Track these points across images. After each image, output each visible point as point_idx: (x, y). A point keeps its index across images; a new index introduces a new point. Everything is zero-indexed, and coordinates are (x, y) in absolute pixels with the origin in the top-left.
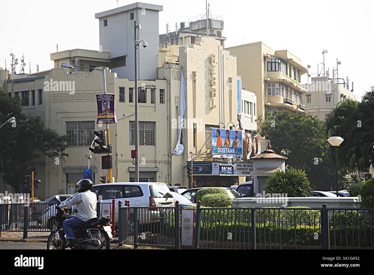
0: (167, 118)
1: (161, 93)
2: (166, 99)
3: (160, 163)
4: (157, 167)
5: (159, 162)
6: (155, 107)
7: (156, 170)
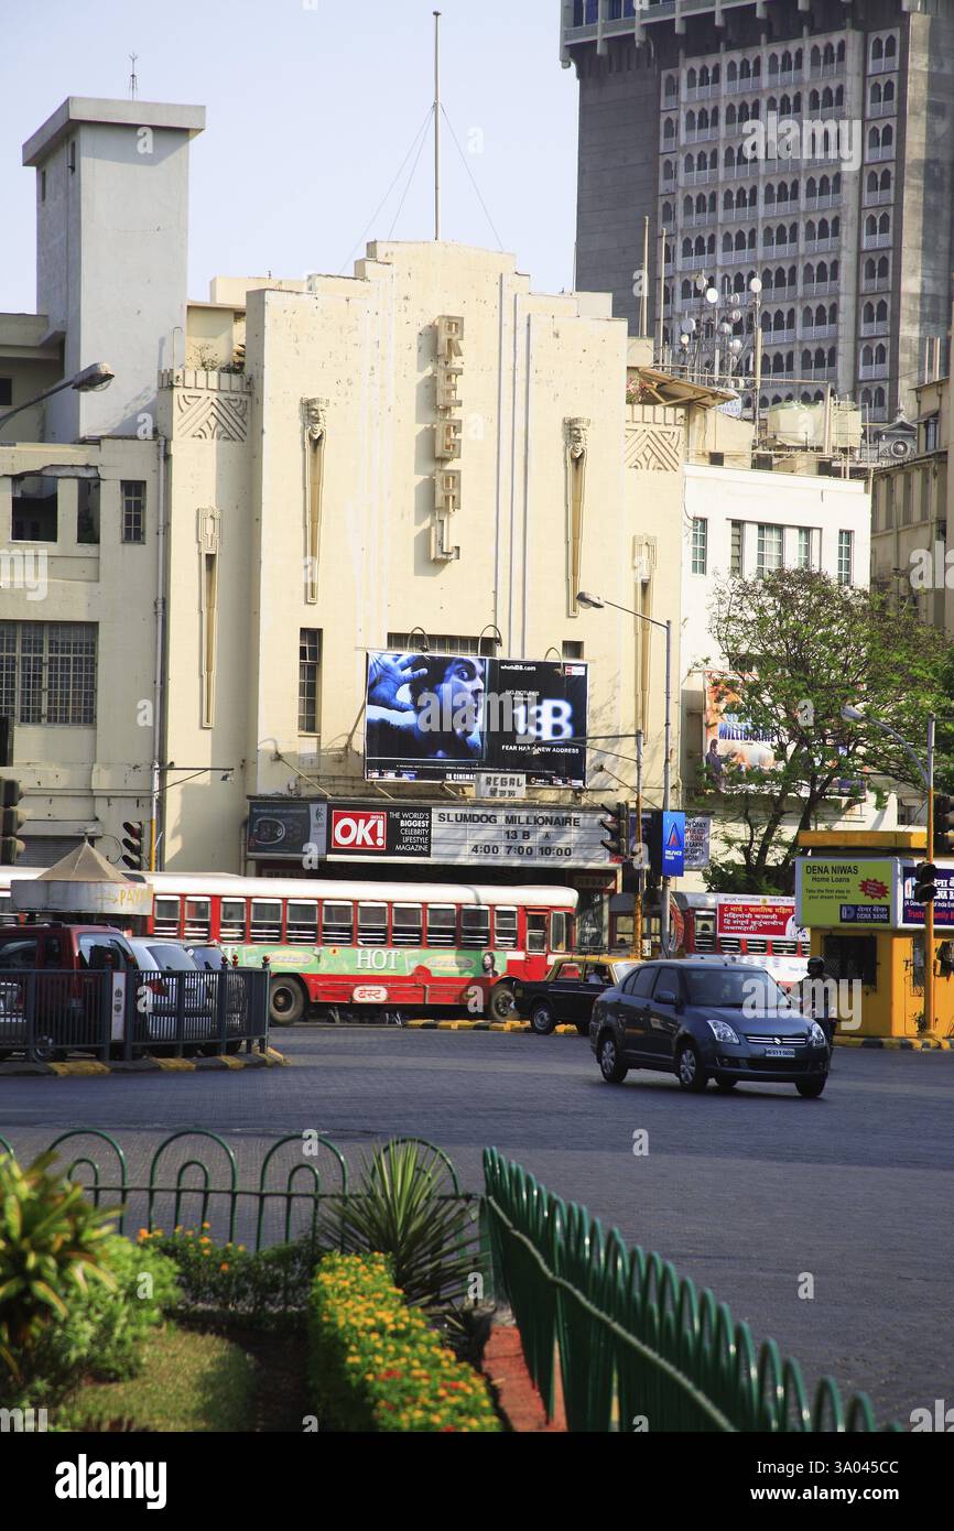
0: (156, 604)
1: (133, 498)
2: (150, 523)
3: (112, 801)
4: (97, 819)
5: (109, 798)
6: (98, 558)
7: (92, 829)
